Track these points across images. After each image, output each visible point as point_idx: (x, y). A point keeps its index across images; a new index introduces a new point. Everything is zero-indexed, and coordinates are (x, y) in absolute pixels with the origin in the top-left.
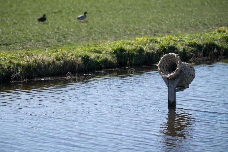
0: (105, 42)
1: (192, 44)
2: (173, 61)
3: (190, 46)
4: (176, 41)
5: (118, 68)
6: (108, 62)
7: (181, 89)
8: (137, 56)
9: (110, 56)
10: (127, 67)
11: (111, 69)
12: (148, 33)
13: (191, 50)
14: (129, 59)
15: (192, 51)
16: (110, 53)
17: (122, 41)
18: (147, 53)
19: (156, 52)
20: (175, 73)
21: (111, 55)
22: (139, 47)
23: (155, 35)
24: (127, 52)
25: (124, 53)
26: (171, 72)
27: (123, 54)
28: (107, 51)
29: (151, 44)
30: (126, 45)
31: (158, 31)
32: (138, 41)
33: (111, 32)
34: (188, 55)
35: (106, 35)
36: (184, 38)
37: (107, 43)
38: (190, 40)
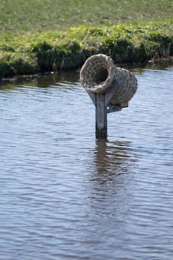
0: (23, 34)
1: (155, 37)
2: (103, 66)
3: (152, 40)
4: (130, 32)
5: (39, 74)
6: (23, 65)
7: (115, 108)
8: (69, 55)
9: (28, 56)
10: (52, 73)
11: (27, 76)
12: (92, 19)
13: (152, 45)
14: (55, 59)
15: (154, 47)
16: (28, 51)
17: (49, 32)
18: (84, 50)
19: (99, 49)
20: (104, 84)
21: (28, 54)
22: (73, 41)
23: (102, 23)
24: (53, 49)
25: (48, 51)
26: (100, 82)
27: (47, 53)
28: (22, 49)
29: (91, 38)
30: (53, 38)
31: (109, 16)
32: (74, 33)
33: (37, 18)
34: (148, 54)
35: (28, 23)
36: (144, 27)
37: (27, 35)
38: (153, 30)
